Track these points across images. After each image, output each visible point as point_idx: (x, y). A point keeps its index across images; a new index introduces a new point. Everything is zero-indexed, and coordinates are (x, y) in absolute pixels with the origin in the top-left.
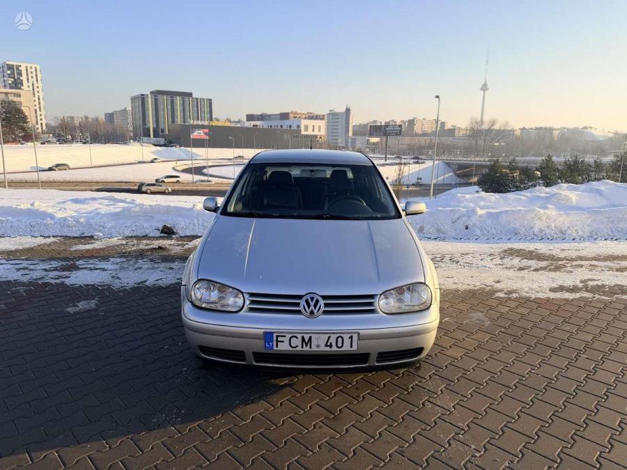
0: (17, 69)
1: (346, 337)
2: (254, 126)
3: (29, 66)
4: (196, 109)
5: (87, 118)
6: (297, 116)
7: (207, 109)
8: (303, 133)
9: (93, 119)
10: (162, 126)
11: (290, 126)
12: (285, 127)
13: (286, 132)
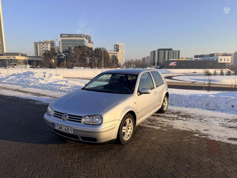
0: (118, 45)
1: (70, 128)
2: (196, 60)
3: (121, 44)
4: (173, 54)
5: (137, 60)
6: (218, 55)
7: (177, 54)
8: (219, 62)
9: (138, 60)
10: (160, 61)
11: (213, 59)
12: (210, 60)
13: (211, 61)
